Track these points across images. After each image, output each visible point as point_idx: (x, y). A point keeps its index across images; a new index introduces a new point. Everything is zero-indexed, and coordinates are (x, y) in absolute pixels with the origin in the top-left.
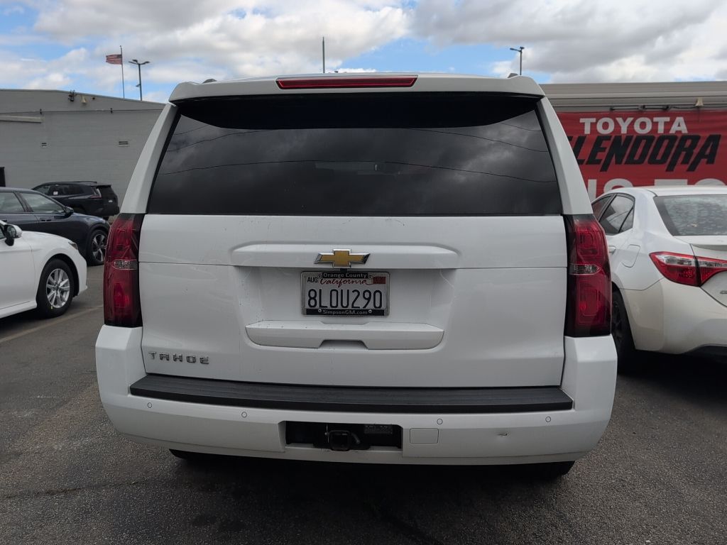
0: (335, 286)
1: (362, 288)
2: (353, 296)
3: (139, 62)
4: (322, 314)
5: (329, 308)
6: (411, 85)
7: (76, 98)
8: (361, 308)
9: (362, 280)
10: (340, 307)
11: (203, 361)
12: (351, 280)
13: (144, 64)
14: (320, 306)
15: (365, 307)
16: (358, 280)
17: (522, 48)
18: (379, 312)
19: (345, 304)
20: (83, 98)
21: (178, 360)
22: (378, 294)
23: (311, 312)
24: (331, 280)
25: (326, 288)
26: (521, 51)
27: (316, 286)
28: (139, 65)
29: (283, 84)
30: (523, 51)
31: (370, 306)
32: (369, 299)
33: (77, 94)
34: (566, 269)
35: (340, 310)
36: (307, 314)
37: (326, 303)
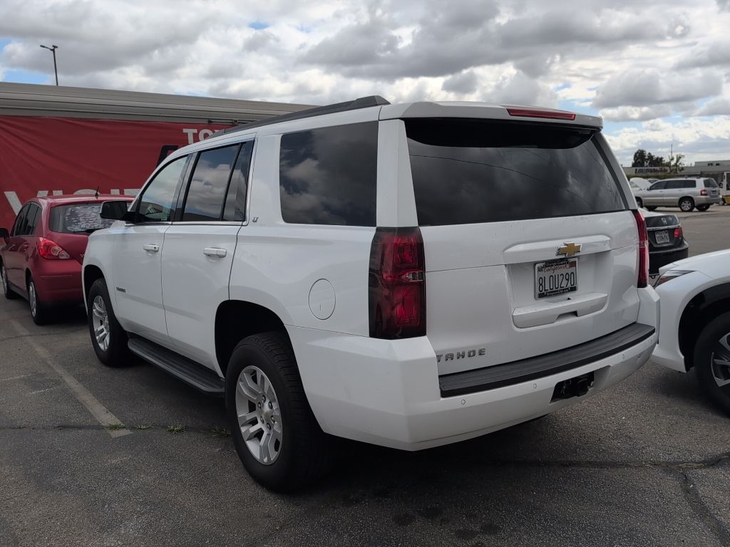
0: (551, 273)
1: (565, 271)
2: (561, 278)
4: (546, 296)
5: (550, 290)
6: (573, 119)
8: (565, 287)
9: (565, 266)
10: (555, 289)
11: (481, 353)
12: (559, 266)
14: (545, 290)
15: (567, 286)
16: (563, 266)
17: (55, 47)
18: (573, 289)
19: (557, 286)
21: (461, 357)
22: (572, 275)
23: (541, 296)
24: (549, 268)
25: (546, 274)
26: (53, 50)
27: (542, 274)
29: (511, 111)
30: (56, 49)
31: (569, 285)
32: (568, 280)
35: (555, 291)
36: (538, 298)
37: (547, 288)
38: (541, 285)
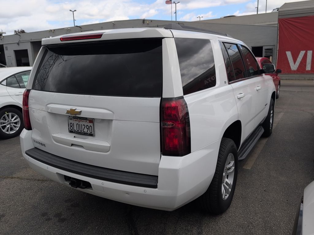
0: (78, 122)
1: (86, 124)
2: (83, 127)
3: (176, 3)
4: (74, 133)
5: (76, 131)
6: (100, 38)
7: (145, 22)
8: (86, 132)
9: (86, 121)
10: (80, 131)
11: (44, 145)
12: (82, 120)
13: (178, 3)
14: (74, 130)
15: (87, 132)
16: (84, 121)
18: (91, 135)
19: (81, 130)
20: (148, 21)
21: (39, 144)
22: (91, 127)
23: (71, 132)
24: (77, 120)
25: (75, 122)
27: (72, 122)
28: (176, 4)
29: (63, 39)
31: (89, 132)
32: (88, 129)
33: (145, 20)
34: (159, 123)
35: (79, 132)
36: (70, 132)
37: (75, 129)
38: (71, 126)
